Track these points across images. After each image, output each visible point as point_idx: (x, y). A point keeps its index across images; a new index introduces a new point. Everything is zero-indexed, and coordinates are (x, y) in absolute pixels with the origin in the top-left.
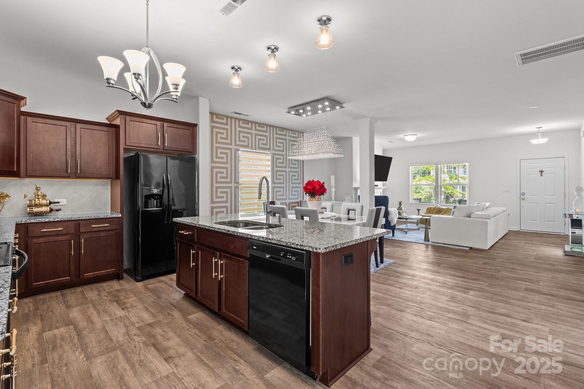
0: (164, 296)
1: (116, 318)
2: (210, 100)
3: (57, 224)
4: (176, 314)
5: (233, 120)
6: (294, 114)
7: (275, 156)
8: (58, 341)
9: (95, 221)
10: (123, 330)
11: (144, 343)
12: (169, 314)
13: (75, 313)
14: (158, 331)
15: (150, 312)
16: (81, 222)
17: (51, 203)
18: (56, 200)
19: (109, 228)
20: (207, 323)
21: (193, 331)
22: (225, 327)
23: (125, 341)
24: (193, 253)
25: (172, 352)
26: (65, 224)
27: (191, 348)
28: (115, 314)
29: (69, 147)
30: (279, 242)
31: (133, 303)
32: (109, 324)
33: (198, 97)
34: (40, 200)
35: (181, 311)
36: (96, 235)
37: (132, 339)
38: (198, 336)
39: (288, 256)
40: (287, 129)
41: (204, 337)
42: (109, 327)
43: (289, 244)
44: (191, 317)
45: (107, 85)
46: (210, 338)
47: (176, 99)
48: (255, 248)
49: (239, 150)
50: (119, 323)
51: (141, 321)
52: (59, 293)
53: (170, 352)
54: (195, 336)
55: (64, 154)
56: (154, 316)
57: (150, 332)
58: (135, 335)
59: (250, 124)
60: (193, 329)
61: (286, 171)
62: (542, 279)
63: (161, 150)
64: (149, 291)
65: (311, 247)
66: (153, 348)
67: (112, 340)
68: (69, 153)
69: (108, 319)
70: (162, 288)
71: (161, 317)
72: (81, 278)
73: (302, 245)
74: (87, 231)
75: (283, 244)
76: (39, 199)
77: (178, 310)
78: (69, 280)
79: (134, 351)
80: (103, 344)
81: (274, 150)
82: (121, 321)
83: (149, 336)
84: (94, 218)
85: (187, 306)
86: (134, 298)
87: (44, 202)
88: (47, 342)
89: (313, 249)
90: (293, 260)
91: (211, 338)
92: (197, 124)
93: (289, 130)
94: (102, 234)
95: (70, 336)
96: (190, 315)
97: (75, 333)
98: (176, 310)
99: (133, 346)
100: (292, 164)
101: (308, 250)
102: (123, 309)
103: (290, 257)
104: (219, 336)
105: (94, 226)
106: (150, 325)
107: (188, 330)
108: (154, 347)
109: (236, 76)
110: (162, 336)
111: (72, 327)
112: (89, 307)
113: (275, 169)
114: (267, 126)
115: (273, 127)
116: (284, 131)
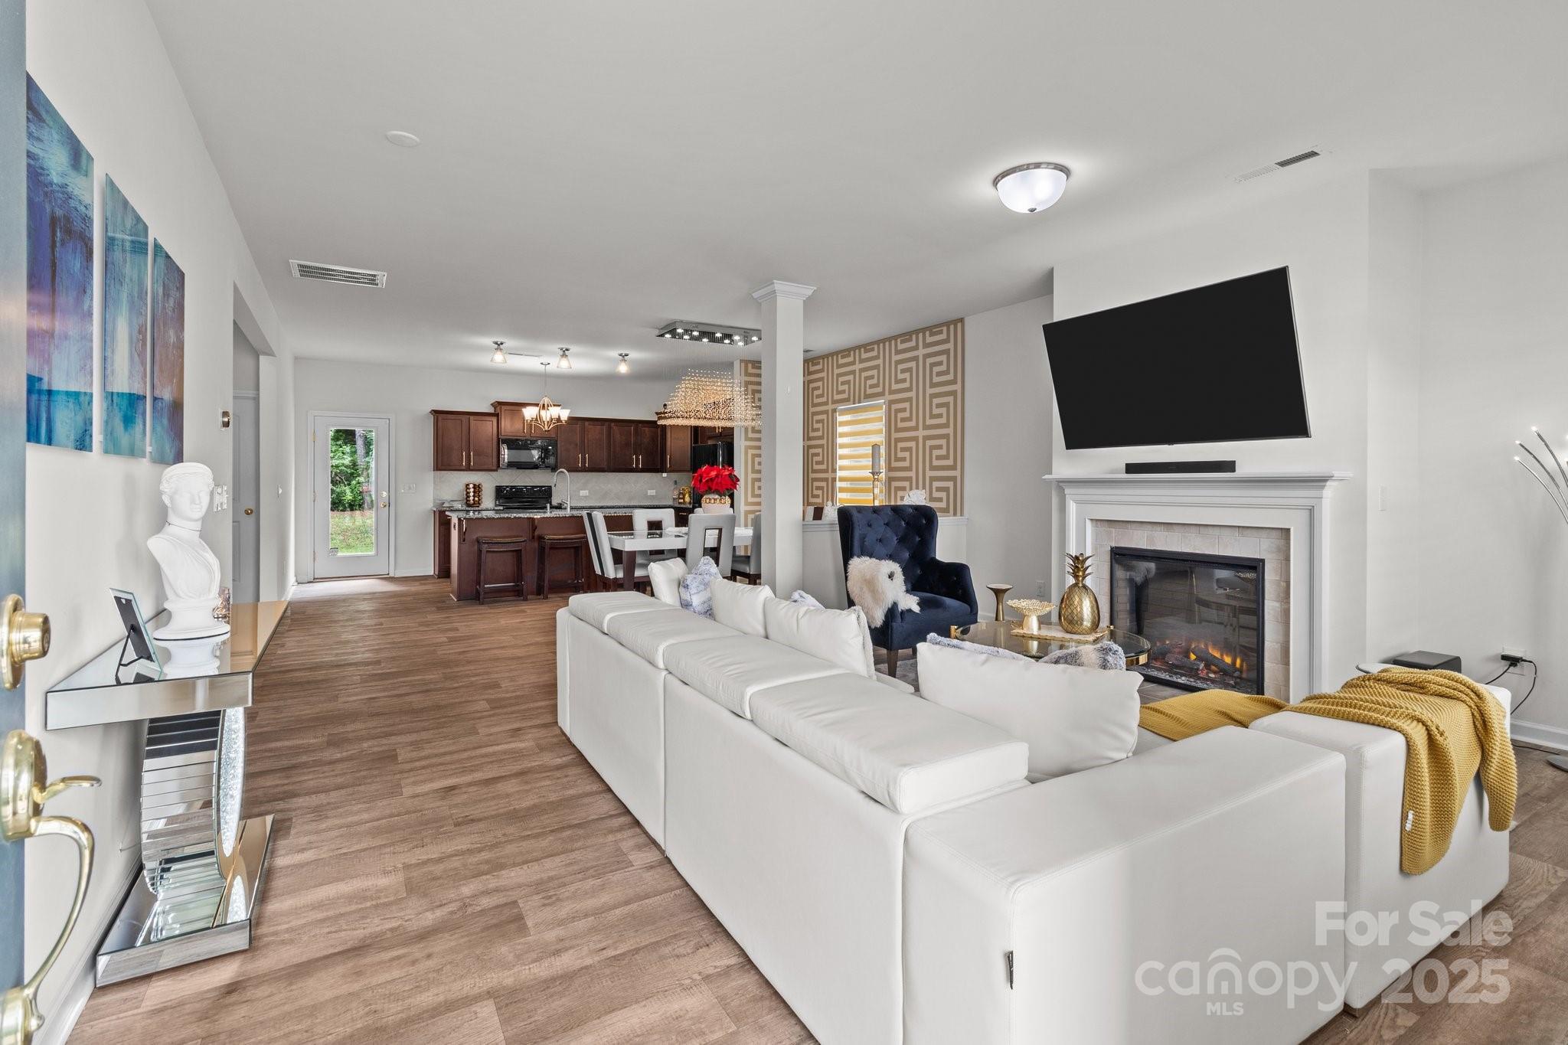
7: (894, 407)
40: (917, 332)
61: (915, 439)
62: (357, 688)
81: (891, 393)
93: (923, 330)
100: (931, 416)
113: (893, 435)
114: (878, 343)
115: (890, 340)
116: (912, 340)
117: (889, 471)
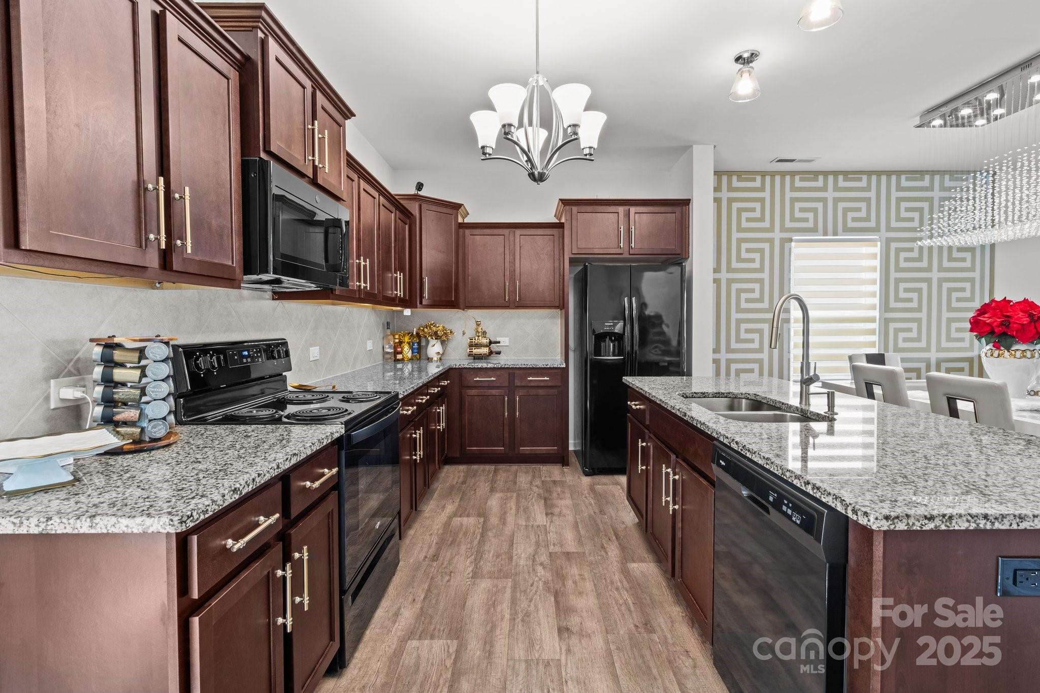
0: (611, 511)
1: (532, 526)
2: (715, 147)
3: (490, 373)
4: (613, 551)
5: (778, 178)
6: (941, 126)
7: (894, 245)
8: (461, 535)
9: (533, 371)
10: (531, 550)
11: (545, 583)
12: (603, 547)
13: (494, 502)
14: (573, 571)
15: (578, 531)
16: (517, 372)
17: (491, 343)
18: (498, 339)
19: (550, 384)
20: (655, 591)
21: (625, 595)
22: (684, 615)
23: (525, 568)
24: (642, 446)
25: (574, 621)
26: (498, 372)
27: (606, 629)
28: (535, 519)
29: (507, 265)
30: (767, 464)
31: (563, 508)
32: (520, 531)
33: (691, 147)
34: (480, 338)
35: (623, 548)
36: (533, 392)
37: (534, 570)
38: (629, 610)
39: (784, 508)
40: (933, 173)
41: (637, 618)
42: (519, 537)
43: (788, 474)
44: (633, 566)
45: (483, 158)
46: (646, 624)
47: (591, 155)
48: (723, 463)
49: (791, 240)
50: (532, 536)
51: (559, 543)
52: (492, 467)
53: (572, 619)
54: (623, 608)
55: (502, 275)
56: (580, 541)
57: (562, 568)
58: (541, 564)
59: (821, 178)
60: (627, 591)
61: (928, 280)
63: (626, 256)
64: (593, 496)
65: (842, 501)
66: (553, 599)
67: (512, 560)
68: (507, 273)
69: (524, 523)
70: (613, 496)
71: (588, 548)
72: (516, 452)
73: (818, 489)
74: (523, 385)
75: (776, 472)
76: (478, 336)
77: (620, 544)
78: (503, 452)
79: (528, 590)
80: (499, 562)
81: (889, 229)
82: (536, 533)
83: (557, 574)
84: (531, 366)
85: (636, 542)
86: (568, 502)
87: (485, 341)
88: (451, 532)
89: (846, 509)
90: (795, 523)
91: (648, 626)
92: (690, 200)
93: (942, 173)
94: (541, 392)
95: (474, 533)
96: (634, 562)
97: (481, 530)
98: (616, 543)
99: (531, 582)
100: (951, 259)
101: (833, 505)
102: (547, 514)
103: (789, 512)
104: (665, 630)
105: (531, 378)
106: (568, 555)
107: (617, 589)
108: (555, 598)
109: (746, 75)
110: (575, 582)
111: (482, 520)
112: (511, 497)
113: (893, 275)
114: (869, 173)
115: (889, 173)
116: (923, 180)
117: (885, 311)
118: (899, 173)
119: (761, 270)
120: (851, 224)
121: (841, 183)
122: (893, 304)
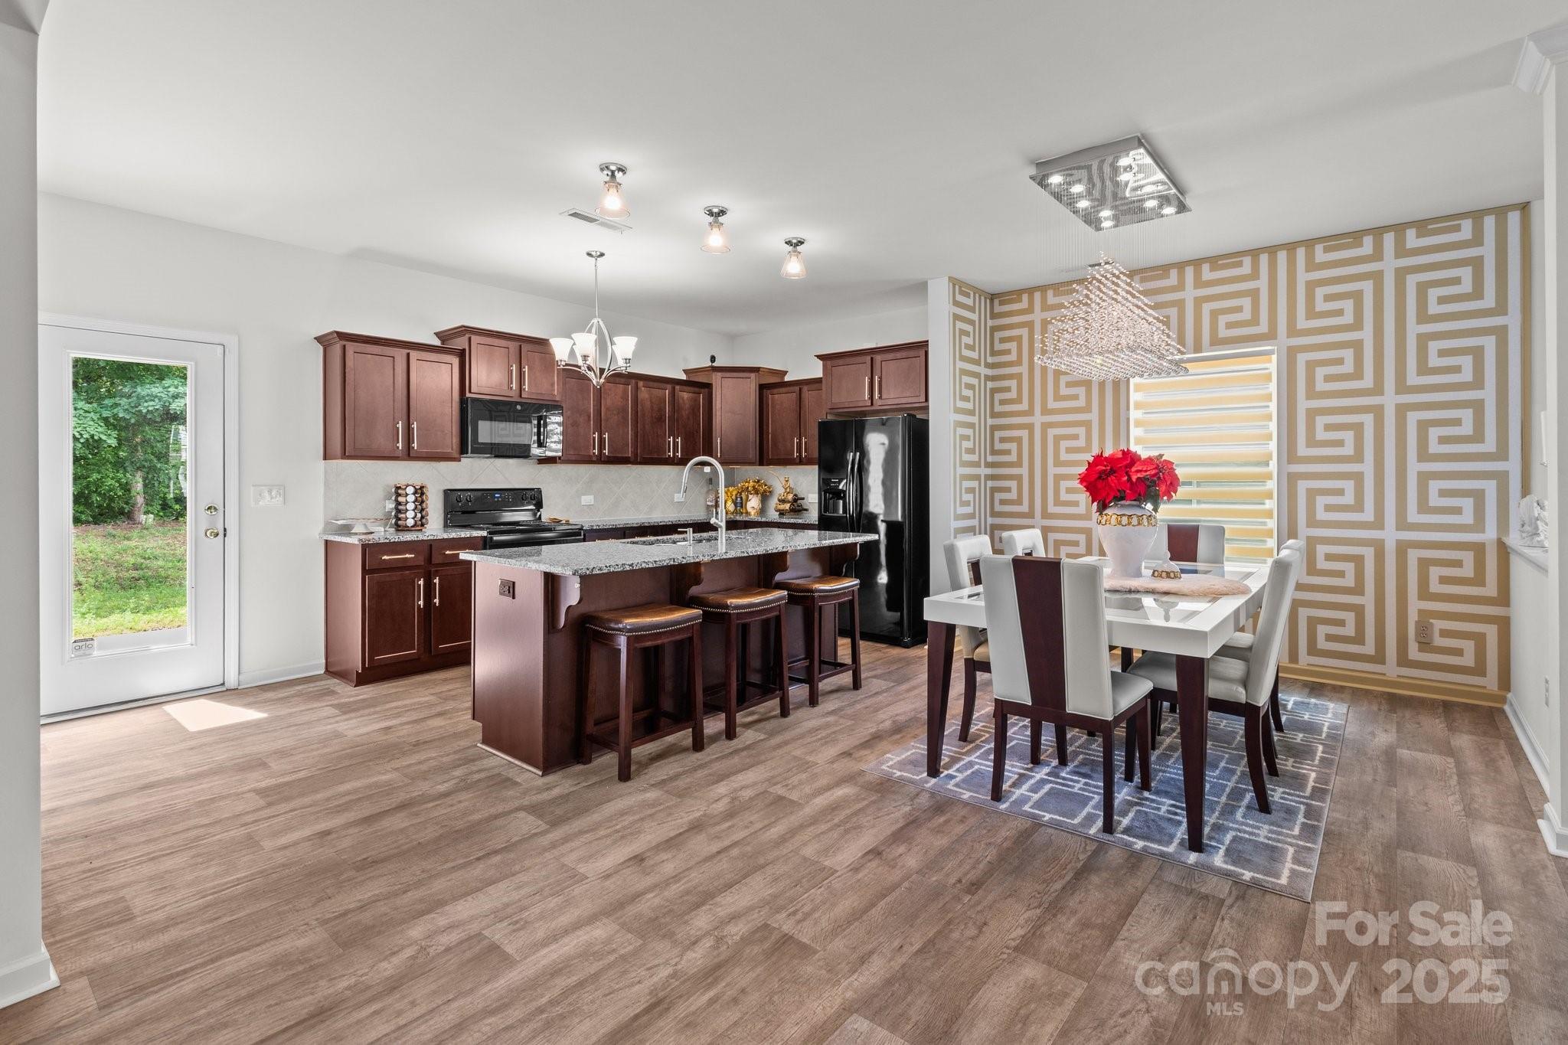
7: (1305, 357)
17: (796, 499)
29: (797, 422)
33: (928, 282)
55: (794, 431)
63: (874, 407)
68: (797, 430)
76: (786, 493)
81: (1294, 334)
87: (790, 497)
92: (925, 341)
100: (1426, 371)
113: (1303, 404)
114: (1254, 253)
115: (1291, 247)
116: (1361, 245)
117: (1289, 462)
118: (1309, 243)
119: (1087, 409)
120: (1223, 333)
121: (1207, 274)
122: (1302, 450)
